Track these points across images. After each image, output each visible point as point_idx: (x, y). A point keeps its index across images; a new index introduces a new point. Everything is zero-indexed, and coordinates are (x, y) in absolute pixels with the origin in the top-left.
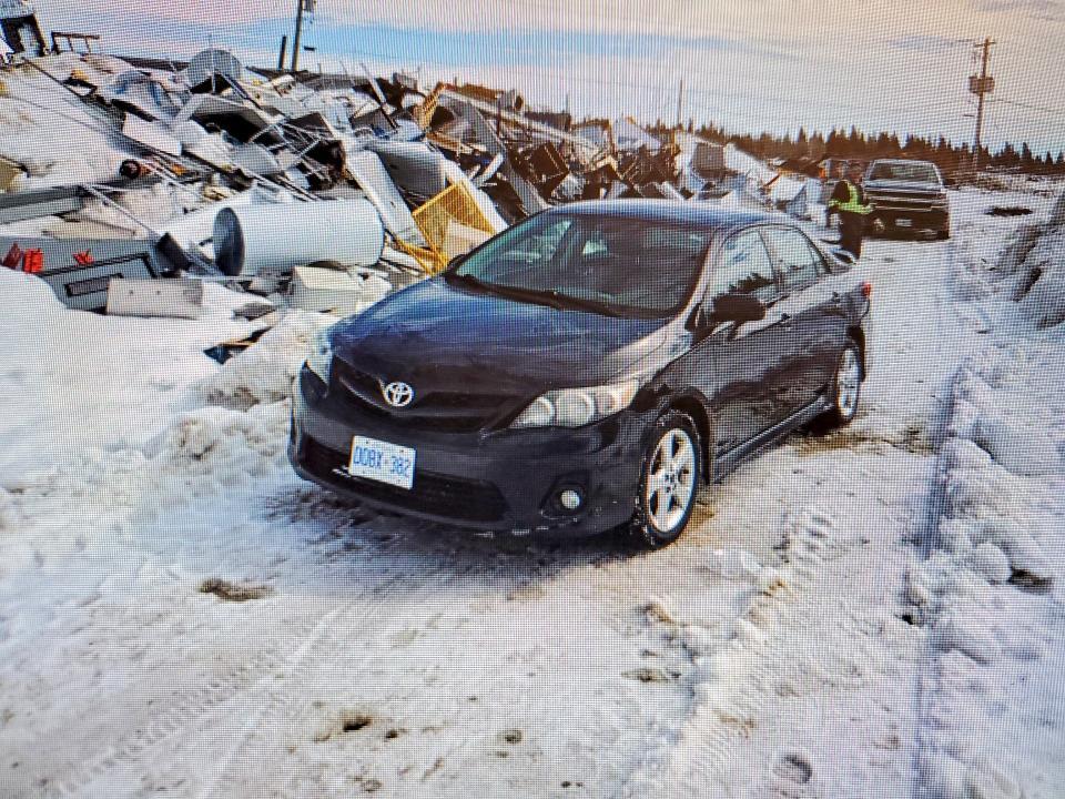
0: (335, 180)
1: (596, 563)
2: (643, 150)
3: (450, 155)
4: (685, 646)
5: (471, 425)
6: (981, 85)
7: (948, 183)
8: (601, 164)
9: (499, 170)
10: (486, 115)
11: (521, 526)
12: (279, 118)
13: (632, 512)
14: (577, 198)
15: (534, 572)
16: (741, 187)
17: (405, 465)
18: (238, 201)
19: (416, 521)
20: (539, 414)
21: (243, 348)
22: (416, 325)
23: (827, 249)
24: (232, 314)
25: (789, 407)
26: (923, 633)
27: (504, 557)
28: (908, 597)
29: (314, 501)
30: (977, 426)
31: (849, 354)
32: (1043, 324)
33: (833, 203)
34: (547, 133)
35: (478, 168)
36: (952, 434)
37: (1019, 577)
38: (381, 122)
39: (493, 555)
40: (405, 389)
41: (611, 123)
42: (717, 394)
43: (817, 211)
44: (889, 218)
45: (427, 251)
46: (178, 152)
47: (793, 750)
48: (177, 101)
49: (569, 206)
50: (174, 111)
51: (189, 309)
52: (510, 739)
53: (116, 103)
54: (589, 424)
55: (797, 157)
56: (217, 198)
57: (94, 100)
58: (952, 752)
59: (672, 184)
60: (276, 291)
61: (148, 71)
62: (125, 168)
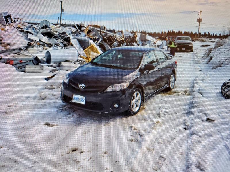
0: (69, 45)
1: (121, 118)
3: (91, 39)
4: (139, 134)
6: (199, 20)
7: (193, 40)
8: (121, 40)
9: (101, 41)
10: (98, 31)
11: (106, 111)
12: (58, 33)
13: (128, 108)
14: (117, 46)
15: (109, 120)
16: (150, 43)
17: (83, 100)
18: (50, 50)
20: (110, 89)
21: (51, 78)
22: (85, 72)
23: (167, 55)
24: (49, 71)
25: (160, 87)
26: (188, 131)
27: (103, 117)
28: (185, 124)
29: (66, 107)
30: (199, 89)
31: (172, 76)
32: (213, 68)
33: (168, 45)
34: (110, 34)
35: (97, 41)
36: (194, 91)
37: (208, 120)
38: (77, 33)
39: (101, 117)
40: (83, 85)
41: (123, 31)
42: (145, 84)
43: (165, 47)
44: (180, 48)
45: (87, 58)
46: (38, 41)
47: (162, 155)
49: (115, 48)
50: (37, 33)
51: (41, 71)
52: (105, 153)
53: (26, 31)
54: (120, 91)
55: (161, 36)
56: (46, 49)
57: (22, 31)
58: (194, 155)
59: (135, 43)
60: (58, 67)
61: (32, 25)
62: (28, 44)
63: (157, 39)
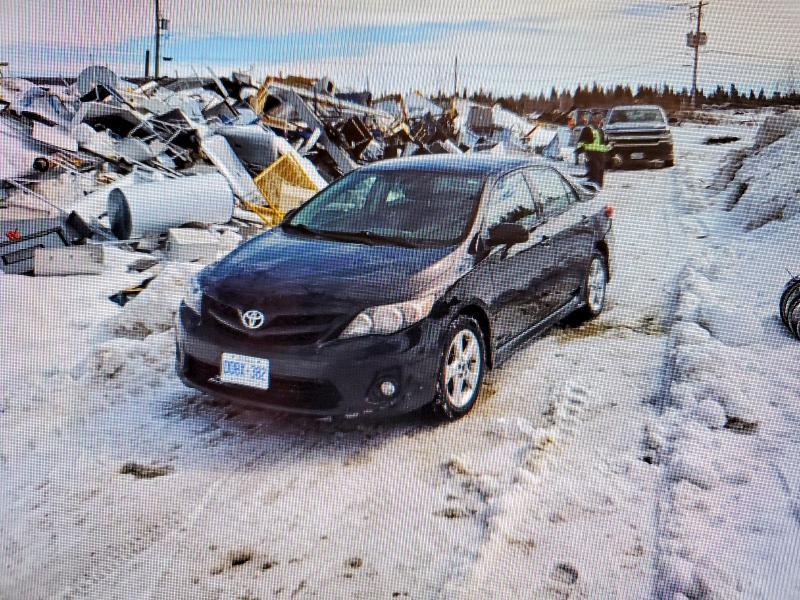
0: (194, 160)
1: (409, 434)
2: (428, 116)
3: (279, 133)
4: (479, 491)
5: (310, 338)
6: (696, 40)
7: (672, 121)
8: (396, 130)
9: (319, 141)
10: (305, 98)
11: (351, 411)
12: (149, 115)
13: (434, 394)
14: (380, 158)
15: (363, 443)
16: (506, 139)
17: (262, 371)
18: (124, 183)
19: (272, 413)
20: (360, 326)
21: (137, 293)
22: (262, 266)
23: (576, 182)
24: (126, 269)
25: (550, 307)
26: (659, 470)
27: (341, 435)
28: (648, 444)
29: (197, 402)
30: (699, 310)
31: (596, 263)
32: (749, 227)
33: (580, 145)
34: (353, 109)
35: (301, 141)
36: (679, 319)
37: (733, 423)
38: (226, 112)
39: (332, 433)
40: (258, 315)
41: (403, 96)
42: (494, 301)
43: (568, 152)
44: (626, 153)
45: (267, 208)
46: (75, 149)
48: (71, 109)
49: (373, 165)
50: (70, 117)
51: (95, 267)
52: (353, 565)
53: (25, 114)
54: (399, 331)
55: (549, 111)
56: (108, 181)
57: (9, 113)
58: (683, 554)
59: (451, 141)
60: (157, 249)
61: (46, 86)
62: (37, 164)
63: (535, 120)
